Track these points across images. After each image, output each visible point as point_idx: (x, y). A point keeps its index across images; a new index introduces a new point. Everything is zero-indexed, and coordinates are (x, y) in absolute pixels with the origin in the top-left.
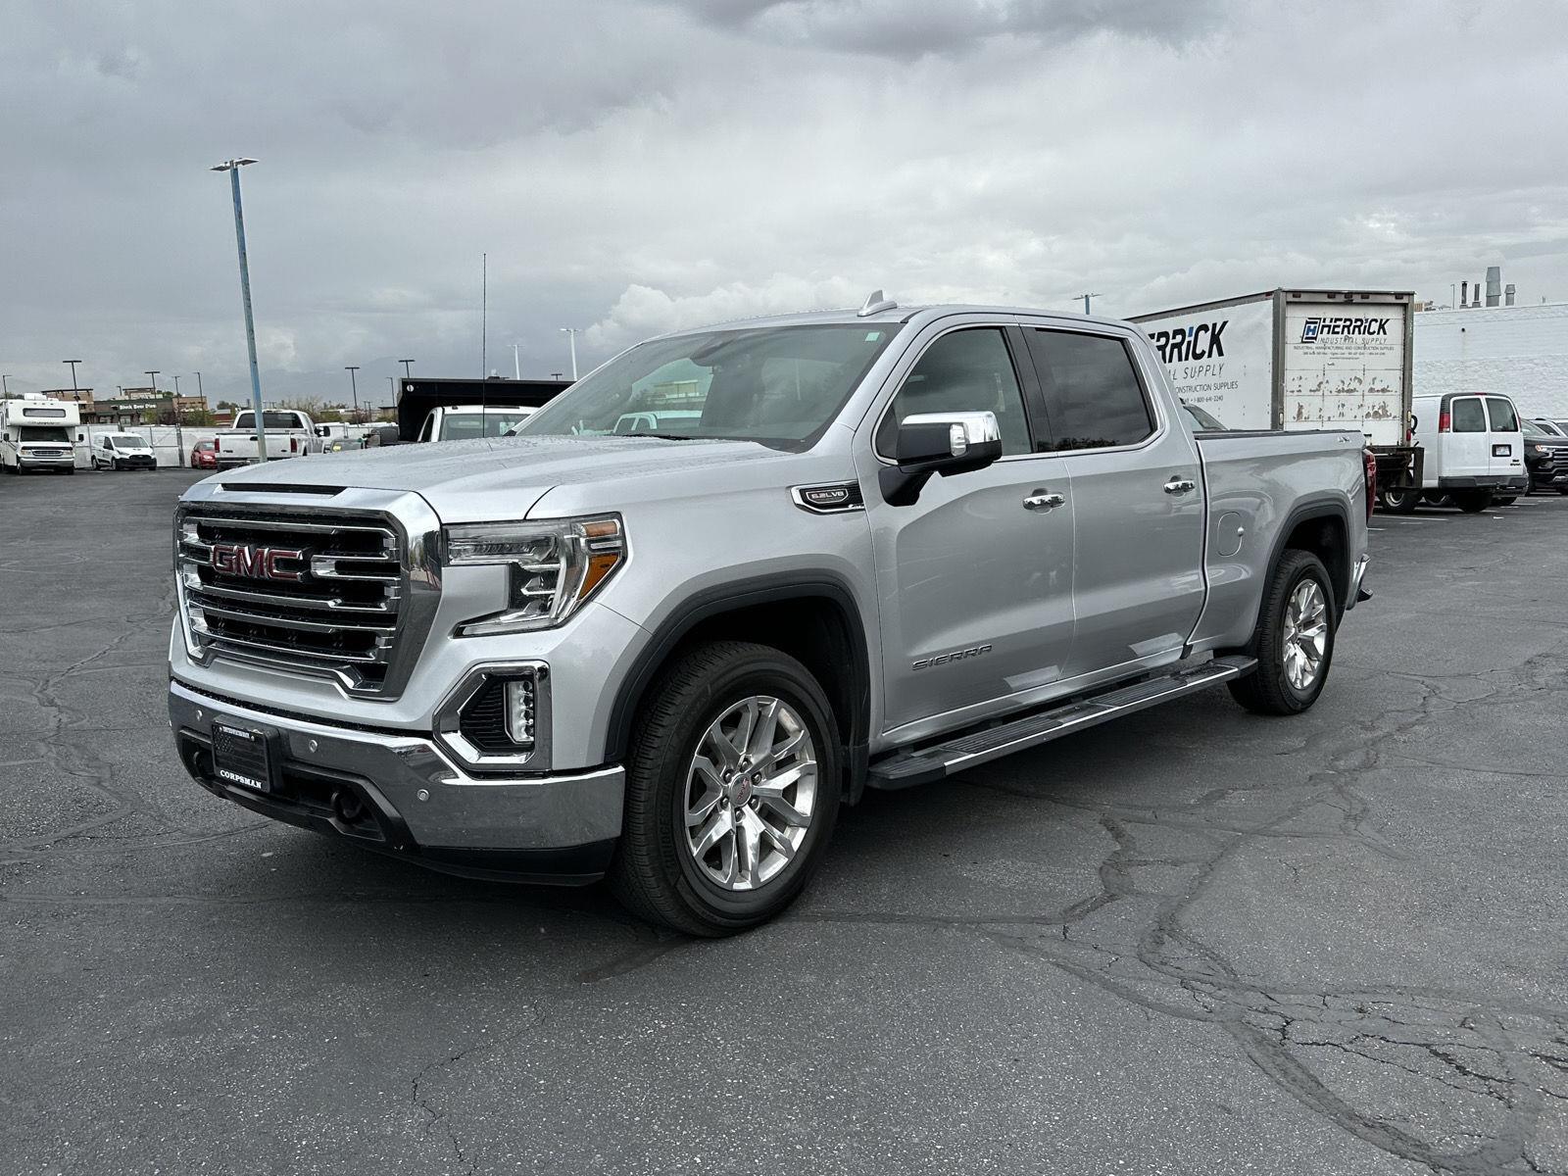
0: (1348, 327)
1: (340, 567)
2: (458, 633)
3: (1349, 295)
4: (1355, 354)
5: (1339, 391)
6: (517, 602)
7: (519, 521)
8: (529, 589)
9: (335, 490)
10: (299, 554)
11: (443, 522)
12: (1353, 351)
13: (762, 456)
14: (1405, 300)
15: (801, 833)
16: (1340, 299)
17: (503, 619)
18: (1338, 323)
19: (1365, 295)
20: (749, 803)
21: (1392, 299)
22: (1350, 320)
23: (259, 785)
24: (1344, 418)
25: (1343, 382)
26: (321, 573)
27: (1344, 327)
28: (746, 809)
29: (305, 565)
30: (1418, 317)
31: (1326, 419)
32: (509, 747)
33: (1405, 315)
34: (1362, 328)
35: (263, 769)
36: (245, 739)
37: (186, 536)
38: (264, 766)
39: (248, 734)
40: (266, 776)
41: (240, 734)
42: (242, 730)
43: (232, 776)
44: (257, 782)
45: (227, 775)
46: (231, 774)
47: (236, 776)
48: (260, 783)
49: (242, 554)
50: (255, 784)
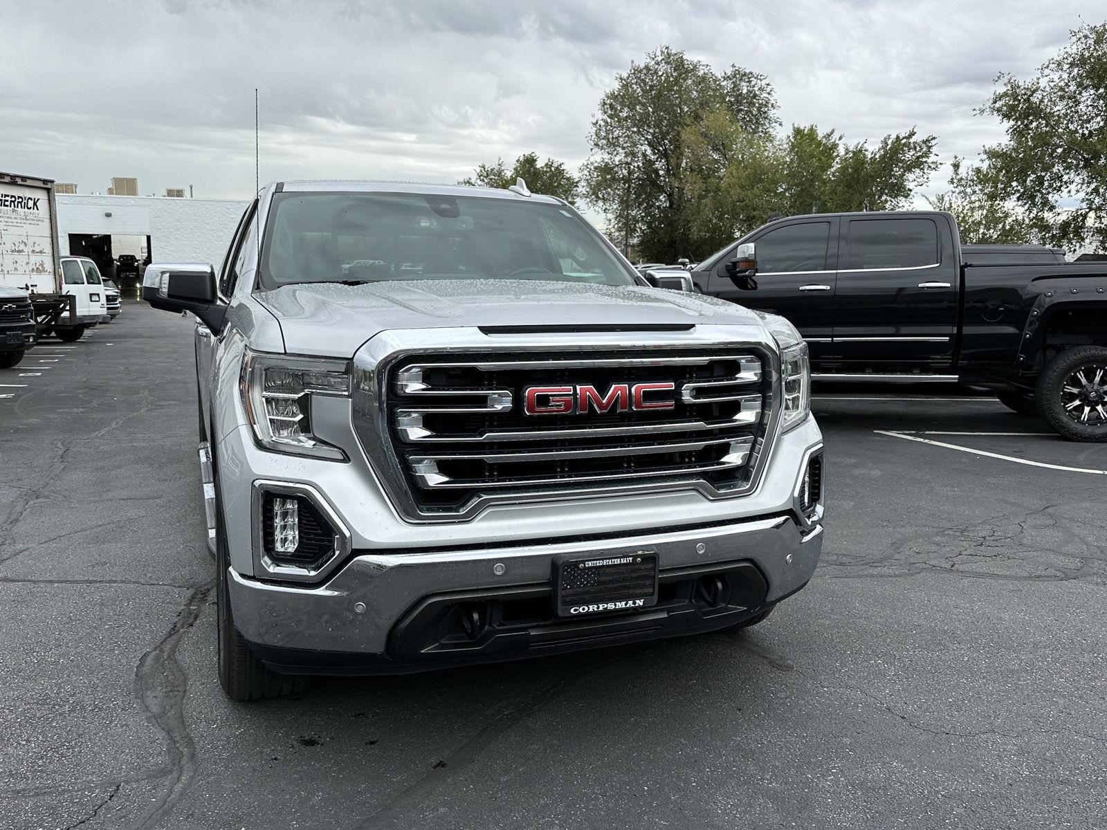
0: (14, 202)
3: (13, 177)
4: (21, 223)
5: (12, 251)
10: (670, 386)
11: (781, 347)
12: (19, 221)
14: (49, 186)
16: (7, 179)
18: (7, 198)
19: (24, 178)
21: (40, 184)
22: (14, 197)
23: (640, 603)
24: (18, 272)
25: (14, 244)
27: (11, 201)
29: (676, 394)
31: (6, 272)
33: (49, 196)
34: (23, 204)
35: (645, 586)
36: (620, 565)
37: (406, 385)
38: (648, 582)
39: (631, 559)
40: (651, 590)
41: (617, 561)
42: (620, 558)
43: (593, 608)
44: (638, 601)
45: (583, 609)
46: (591, 607)
47: (601, 606)
48: (642, 601)
49: (588, 393)
50: (634, 603)
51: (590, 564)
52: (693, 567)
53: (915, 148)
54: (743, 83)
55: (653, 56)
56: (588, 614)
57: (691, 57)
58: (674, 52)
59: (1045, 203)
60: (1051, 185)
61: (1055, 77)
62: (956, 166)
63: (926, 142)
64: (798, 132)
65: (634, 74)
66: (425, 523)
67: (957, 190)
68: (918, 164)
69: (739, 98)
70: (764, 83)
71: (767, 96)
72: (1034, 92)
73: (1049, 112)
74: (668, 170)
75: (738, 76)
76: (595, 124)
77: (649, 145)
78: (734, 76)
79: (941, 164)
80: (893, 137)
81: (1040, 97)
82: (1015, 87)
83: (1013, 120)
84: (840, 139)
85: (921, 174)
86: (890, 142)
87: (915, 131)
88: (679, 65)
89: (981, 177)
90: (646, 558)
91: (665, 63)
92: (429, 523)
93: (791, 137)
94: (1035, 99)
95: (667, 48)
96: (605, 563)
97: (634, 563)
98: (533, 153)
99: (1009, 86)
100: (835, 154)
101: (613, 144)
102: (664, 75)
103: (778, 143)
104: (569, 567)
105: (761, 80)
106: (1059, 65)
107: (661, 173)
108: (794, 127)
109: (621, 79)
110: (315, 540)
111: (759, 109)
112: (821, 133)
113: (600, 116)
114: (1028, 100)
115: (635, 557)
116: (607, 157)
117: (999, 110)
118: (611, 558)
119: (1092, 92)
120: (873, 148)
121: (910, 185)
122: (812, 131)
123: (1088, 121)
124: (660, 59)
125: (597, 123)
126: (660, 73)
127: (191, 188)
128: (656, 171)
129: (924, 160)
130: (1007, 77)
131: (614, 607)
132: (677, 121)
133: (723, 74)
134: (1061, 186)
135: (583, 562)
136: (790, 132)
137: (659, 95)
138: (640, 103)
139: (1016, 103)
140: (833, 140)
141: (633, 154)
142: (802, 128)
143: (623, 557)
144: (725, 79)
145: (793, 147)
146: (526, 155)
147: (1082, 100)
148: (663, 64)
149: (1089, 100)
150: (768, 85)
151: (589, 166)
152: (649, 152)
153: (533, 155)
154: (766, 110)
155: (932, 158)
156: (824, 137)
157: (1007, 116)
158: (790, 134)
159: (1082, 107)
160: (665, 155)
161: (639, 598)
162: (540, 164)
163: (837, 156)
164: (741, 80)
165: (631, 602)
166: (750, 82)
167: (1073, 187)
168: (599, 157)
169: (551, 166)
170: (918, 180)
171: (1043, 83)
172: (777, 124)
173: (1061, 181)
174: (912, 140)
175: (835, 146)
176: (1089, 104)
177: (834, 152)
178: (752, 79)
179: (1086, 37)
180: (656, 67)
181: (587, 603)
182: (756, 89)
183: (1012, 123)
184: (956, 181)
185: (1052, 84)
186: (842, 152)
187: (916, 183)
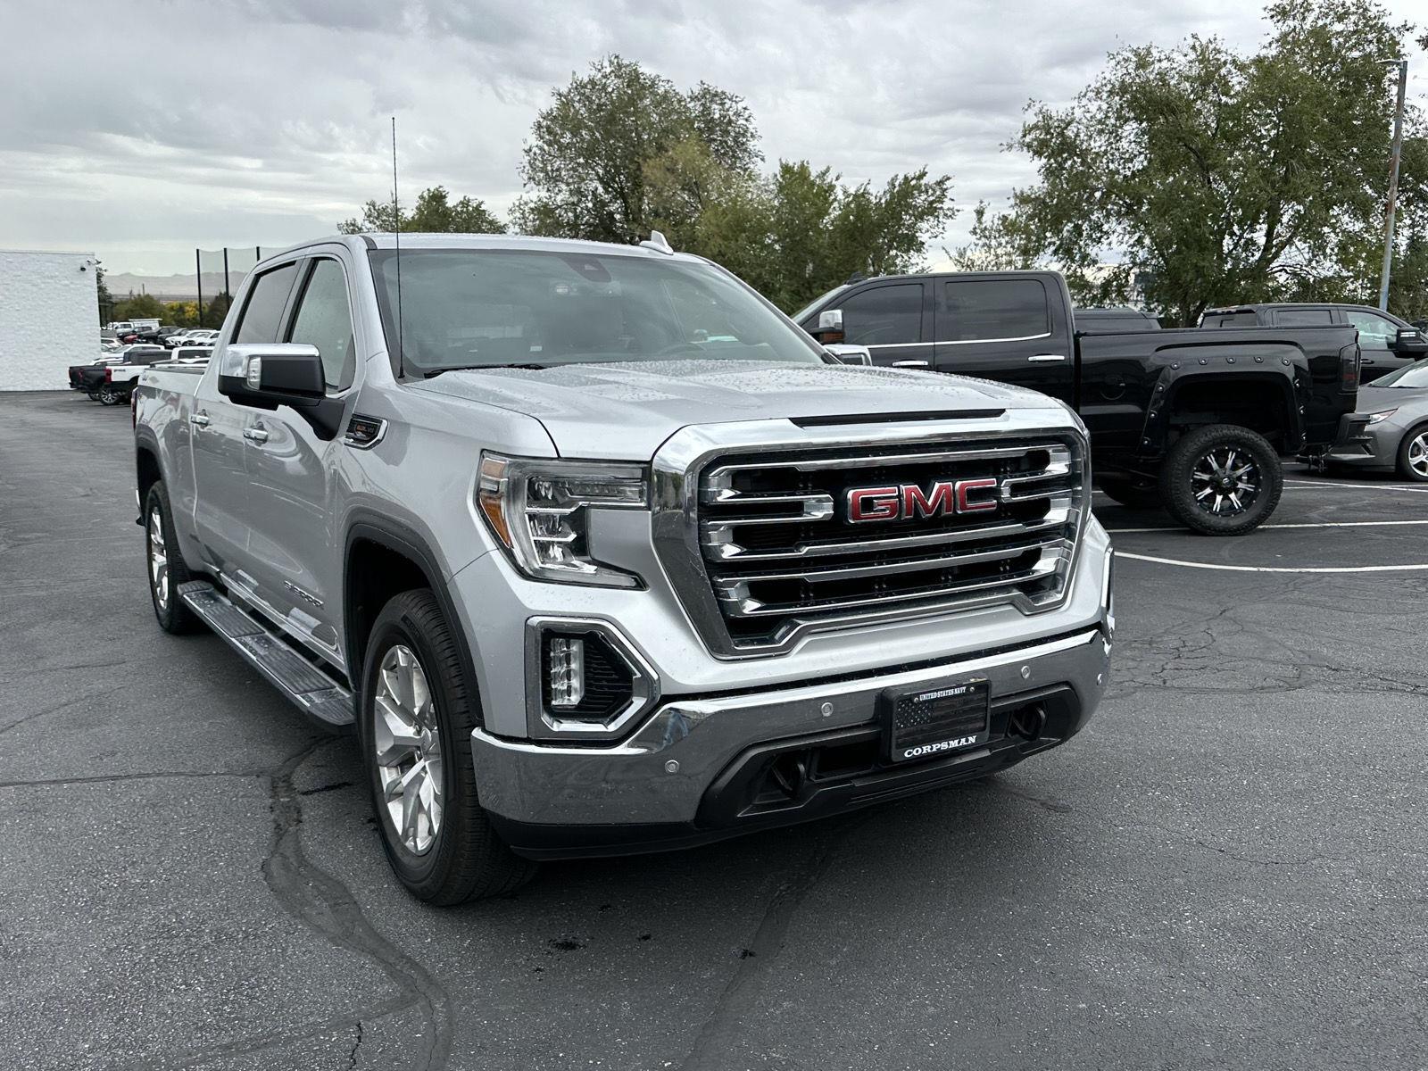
1: (1013, 489)
10: (990, 482)
23: (972, 740)
35: (976, 720)
36: (955, 696)
38: (980, 715)
39: (964, 688)
40: (982, 725)
41: (951, 692)
42: (954, 688)
43: (926, 749)
44: (970, 738)
45: (917, 751)
46: (924, 748)
47: (934, 746)
48: (975, 737)
49: (913, 494)
51: (924, 697)
52: (1017, 695)
53: (927, 192)
54: (714, 106)
55: (600, 67)
56: (922, 756)
57: (647, 70)
58: (626, 62)
59: (1085, 257)
60: (1090, 237)
61: (1093, 107)
62: (980, 213)
63: (940, 183)
64: (786, 169)
65: (576, 88)
66: (739, 660)
67: (981, 243)
68: (931, 210)
69: (710, 124)
70: (741, 105)
71: (744, 122)
72: (1069, 124)
73: (1086, 149)
74: (626, 214)
75: (708, 97)
76: (528, 151)
77: (600, 180)
78: (704, 96)
79: (958, 211)
80: (901, 178)
81: (1075, 130)
82: (1047, 118)
83: (1045, 157)
84: (837, 179)
85: (936, 222)
86: (897, 184)
87: (926, 170)
88: (634, 78)
89: (1009, 227)
90: (979, 686)
91: (616, 76)
92: (744, 659)
93: (779, 177)
94: (1070, 133)
95: (617, 57)
96: (939, 694)
97: (967, 693)
98: (440, 187)
99: (1041, 116)
100: (832, 198)
101: (553, 179)
102: (615, 92)
103: (762, 183)
104: (902, 702)
105: (736, 102)
106: (1098, 93)
107: (618, 217)
108: (781, 163)
109: (560, 95)
110: (609, 687)
111: (736, 141)
112: (814, 172)
113: (533, 141)
114: (1062, 134)
115: (968, 686)
116: (544, 194)
117: (1029, 146)
118: (945, 689)
119: (1135, 125)
120: (878, 190)
121: (923, 237)
122: (803, 168)
123: (1131, 160)
124: (608, 70)
125: (530, 150)
126: (610, 90)
128: (611, 214)
129: (940, 206)
130: (1038, 106)
131: (947, 746)
132: (635, 153)
133: (690, 94)
134: (1101, 237)
135: (918, 695)
136: (778, 170)
137: (612, 119)
138: (586, 126)
139: (1048, 137)
140: (829, 180)
141: (578, 192)
142: (791, 164)
143: (956, 687)
144: (692, 99)
145: (781, 188)
146: (432, 190)
147: (1124, 135)
148: (613, 78)
149: (1132, 135)
150: (745, 109)
151: (522, 207)
152: (601, 190)
153: (441, 189)
154: (745, 140)
155: (947, 204)
156: (818, 176)
157: (1038, 153)
158: (777, 172)
159: (1124, 144)
160: (621, 194)
161: (971, 734)
162: (451, 202)
163: (835, 200)
164: (711, 101)
165: (963, 740)
166: (723, 104)
167: (1113, 238)
168: (537, 194)
169: (468, 205)
170: (932, 230)
171: (1078, 113)
172: (759, 159)
173: (1101, 231)
174: (923, 182)
175: (832, 187)
176: (1133, 140)
177: (830, 195)
178: (726, 101)
179: (1126, 60)
180: (604, 81)
181: (921, 743)
182: (731, 113)
183: (1044, 161)
184: (980, 232)
185: (1088, 115)
186: (841, 196)
187: (929, 234)
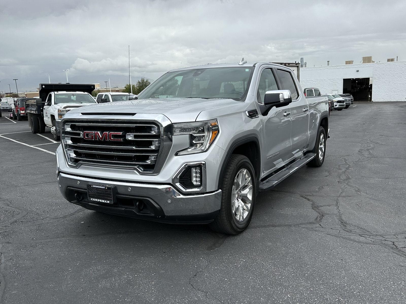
1: (135, 137)
2: (176, 155)
6: (192, 145)
7: (194, 122)
8: (195, 141)
9: (133, 114)
10: (121, 133)
11: (172, 123)
13: (235, 103)
14: (298, 65)
15: (250, 204)
17: (189, 150)
19: (289, 64)
20: (239, 198)
21: (295, 65)
23: (108, 202)
26: (130, 138)
28: (239, 199)
29: (124, 136)
30: (301, 69)
32: (192, 186)
33: (298, 69)
35: (110, 197)
36: (102, 189)
37: (66, 129)
40: (112, 199)
41: (101, 187)
43: (96, 200)
45: (94, 200)
47: (98, 200)
50: (107, 202)
51: (94, 186)
52: (127, 195)
90: (108, 188)
92: (71, 167)
96: (98, 187)
97: (105, 189)
104: (89, 186)
115: (105, 187)
118: (99, 186)
127: (397, 57)
131: (101, 201)
135: (92, 185)
143: (102, 186)
161: (108, 200)
181: (95, 198)
